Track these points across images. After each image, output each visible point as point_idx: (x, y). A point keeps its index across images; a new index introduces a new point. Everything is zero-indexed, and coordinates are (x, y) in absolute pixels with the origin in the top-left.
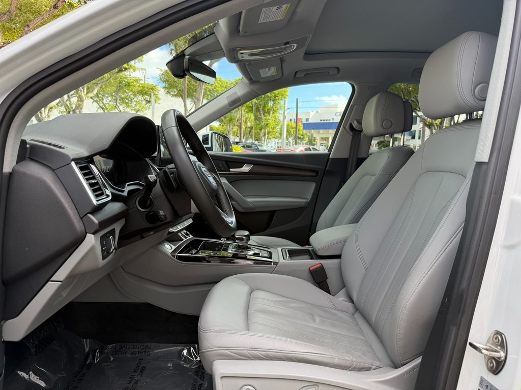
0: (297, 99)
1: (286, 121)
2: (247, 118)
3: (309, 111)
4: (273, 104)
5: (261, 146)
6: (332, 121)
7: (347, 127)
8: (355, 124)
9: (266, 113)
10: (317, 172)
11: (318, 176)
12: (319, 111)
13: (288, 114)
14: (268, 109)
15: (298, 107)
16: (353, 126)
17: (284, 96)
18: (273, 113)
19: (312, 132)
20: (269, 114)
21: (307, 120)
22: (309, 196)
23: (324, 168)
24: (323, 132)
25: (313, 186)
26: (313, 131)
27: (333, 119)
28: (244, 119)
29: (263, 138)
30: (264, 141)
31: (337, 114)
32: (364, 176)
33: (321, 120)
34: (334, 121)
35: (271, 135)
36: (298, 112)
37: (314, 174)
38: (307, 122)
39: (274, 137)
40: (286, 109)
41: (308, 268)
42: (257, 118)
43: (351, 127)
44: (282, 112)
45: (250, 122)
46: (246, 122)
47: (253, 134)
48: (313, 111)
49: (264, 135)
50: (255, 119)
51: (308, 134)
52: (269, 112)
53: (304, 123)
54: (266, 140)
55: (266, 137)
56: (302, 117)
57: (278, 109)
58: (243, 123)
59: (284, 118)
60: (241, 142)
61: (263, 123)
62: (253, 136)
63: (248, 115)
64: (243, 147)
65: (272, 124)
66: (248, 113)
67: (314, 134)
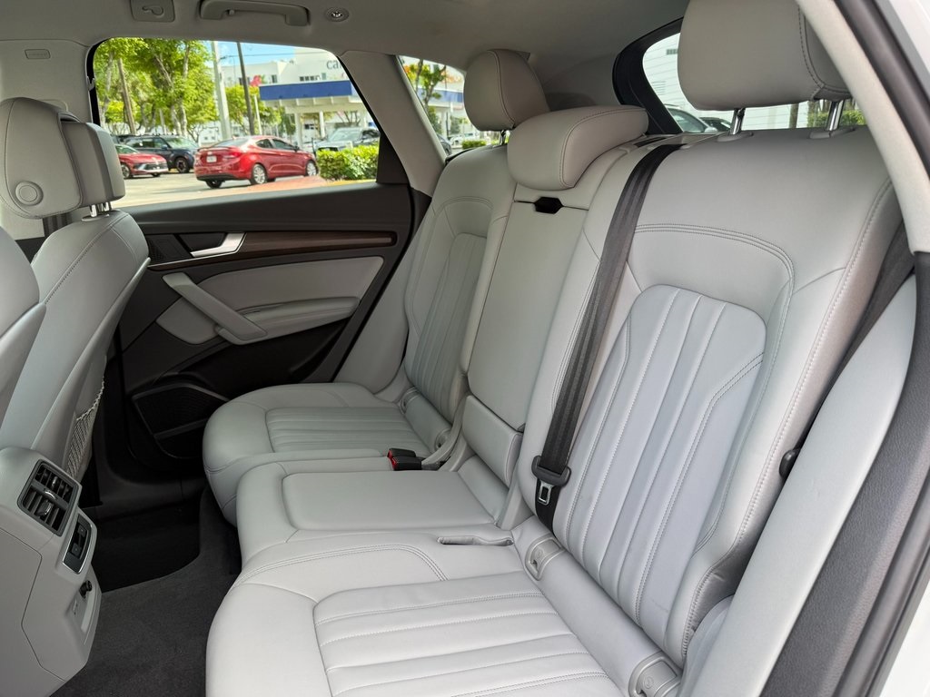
1: (222, 84)
2: (134, 84)
3: (275, 61)
4: (188, 49)
5: (177, 141)
6: (319, 80)
9: (175, 69)
12: (294, 60)
13: (223, 69)
14: (178, 62)
15: (243, 54)
18: (190, 68)
19: (281, 105)
20: (182, 71)
21: (274, 78)
24: (302, 104)
26: (281, 103)
27: (324, 75)
28: (128, 84)
29: (179, 124)
30: (182, 129)
31: (331, 65)
33: (302, 79)
34: (328, 80)
35: (202, 115)
36: (245, 64)
38: (275, 84)
39: (210, 119)
40: (218, 58)
42: (159, 83)
44: (209, 64)
45: (144, 91)
46: (136, 93)
47: (161, 115)
48: (282, 61)
49: (180, 116)
50: (154, 84)
51: (275, 109)
52: (180, 67)
53: (260, 88)
54: (185, 127)
55: (185, 120)
56: (257, 74)
57: (199, 60)
58: (129, 94)
59: (218, 77)
60: (131, 136)
61: (172, 91)
62: (162, 120)
63: (136, 76)
64: (136, 146)
65: (191, 92)
66: (135, 71)
67: (286, 108)
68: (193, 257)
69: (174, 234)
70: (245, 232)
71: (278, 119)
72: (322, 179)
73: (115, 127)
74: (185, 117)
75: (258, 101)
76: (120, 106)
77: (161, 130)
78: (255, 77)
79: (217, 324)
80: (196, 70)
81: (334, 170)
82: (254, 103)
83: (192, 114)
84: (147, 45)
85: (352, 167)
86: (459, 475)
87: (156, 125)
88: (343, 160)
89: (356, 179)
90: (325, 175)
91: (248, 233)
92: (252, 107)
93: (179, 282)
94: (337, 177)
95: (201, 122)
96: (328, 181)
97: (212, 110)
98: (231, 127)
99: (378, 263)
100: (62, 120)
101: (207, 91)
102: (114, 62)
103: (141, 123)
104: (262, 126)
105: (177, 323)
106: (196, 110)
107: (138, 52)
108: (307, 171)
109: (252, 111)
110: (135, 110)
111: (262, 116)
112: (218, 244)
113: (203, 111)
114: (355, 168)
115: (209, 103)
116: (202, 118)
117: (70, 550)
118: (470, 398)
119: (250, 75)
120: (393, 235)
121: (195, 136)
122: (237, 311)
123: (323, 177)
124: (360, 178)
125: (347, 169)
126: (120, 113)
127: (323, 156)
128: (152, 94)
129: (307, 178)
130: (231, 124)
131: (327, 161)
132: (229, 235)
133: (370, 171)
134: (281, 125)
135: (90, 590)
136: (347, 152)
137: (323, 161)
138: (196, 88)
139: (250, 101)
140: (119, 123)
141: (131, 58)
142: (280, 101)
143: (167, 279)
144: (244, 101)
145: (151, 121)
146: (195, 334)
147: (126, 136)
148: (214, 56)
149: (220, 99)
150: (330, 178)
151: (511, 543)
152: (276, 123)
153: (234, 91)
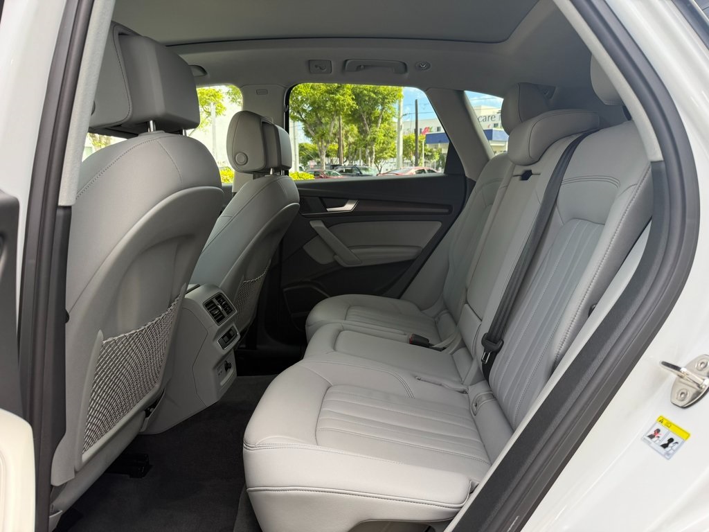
0: (416, 101)
1: (401, 132)
2: (347, 132)
4: (382, 110)
5: (366, 169)
9: (373, 122)
13: (404, 123)
14: (375, 118)
15: (418, 112)
17: (397, 97)
18: (382, 122)
20: (377, 124)
28: (343, 132)
29: (369, 159)
30: (371, 162)
35: (386, 153)
36: (419, 119)
38: (437, 133)
39: (391, 157)
40: (401, 115)
42: (362, 131)
44: (395, 120)
45: (352, 136)
46: (347, 138)
47: (360, 153)
49: (371, 153)
50: (359, 132)
51: (434, 150)
52: (376, 122)
53: (427, 135)
54: (373, 161)
55: (374, 156)
56: (427, 126)
57: (389, 116)
58: (343, 139)
59: (400, 128)
60: (340, 165)
61: (369, 137)
62: (360, 156)
63: (347, 128)
64: (341, 172)
65: (381, 138)
66: (348, 124)
67: (443, 149)
68: (327, 212)
69: (320, 197)
70: (359, 199)
71: (437, 157)
73: (332, 160)
74: (374, 153)
75: (425, 145)
76: (336, 147)
77: (359, 163)
78: (426, 129)
79: (335, 254)
80: (386, 124)
82: (421, 146)
83: (380, 153)
84: (357, 107)
86: (452, 357)
87: (357, 160)
91: (360, 200)
92: (419, 148)
93: (317, 225)
95: (385, 158)
97: (393, 151)
98: (403, 163)
99: (438, 225)
100: (263, 123)
101: (391, 138)
102: (337, 118)
103: (347, 158)
104: (425, 162)
105: (314, 250)
106: (382, 150)
107: (351, 111)
109: (418, 151)
110: (345, 151)
111: (426, 155)
112: (343, 206)
113: (387, 151)
115: (392, 146)
116: (386, 156)
117: (223, 337)
118: (466, 305)
119: (421, 126)
120: (450, 207)
121: (380, 168)
122: (348, 247)
126: (336, 151)
128: (357, 138)
130: (403, 160)
132: (349, 201)
134: (438, 161)
135: (230, 368)
138: (384, 136)
139: (419, 144)
140: (334, 158)
141: (347, 115)
142: (439, 144)
143: (311, 223)
144: (414, 145)
145: (353, 157)
146: (323, 258)
147: (337, 165)
148: (399, 114)
149: (398, 143)
151: (466, 393)
152: (435, 161)
153: (409, 138)
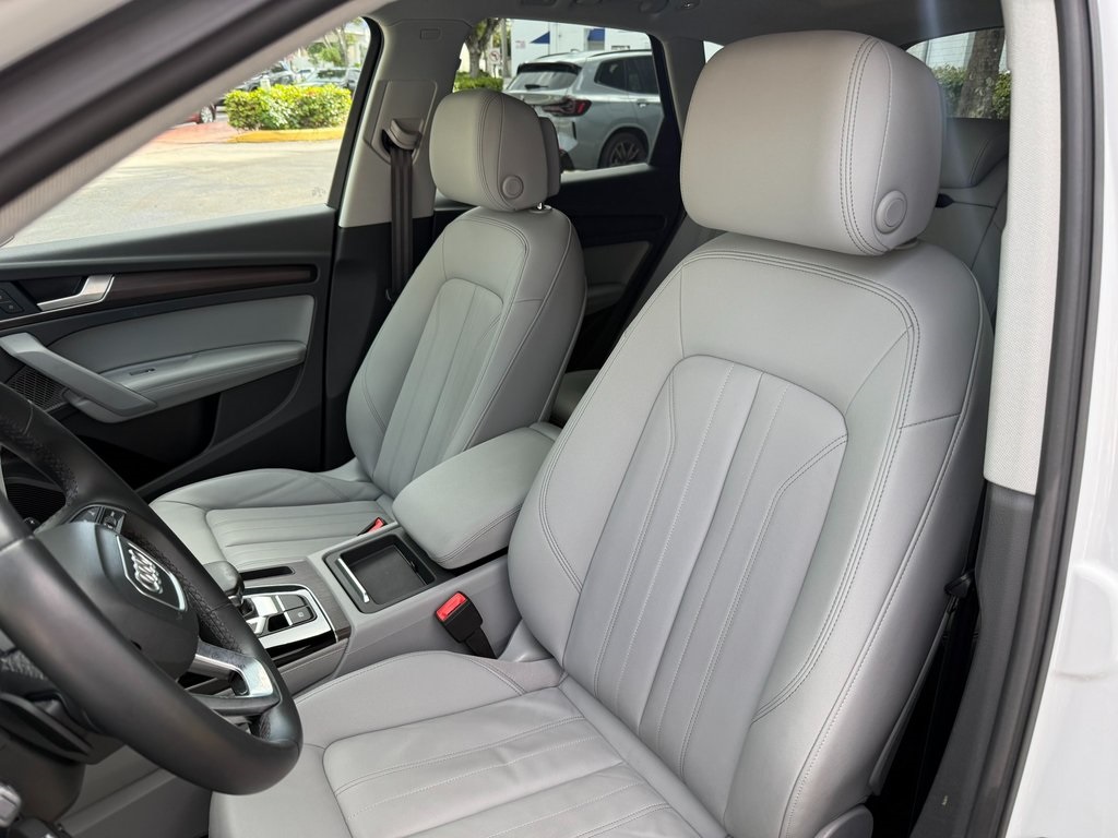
7: (376, 141)
8: (395, 134)
10: (311, 267)
11: (318, 279)
16: (388, 137)
22: (304, 331)
23: (329, 254)
25: (308, 306)
32: (447, 280)
37: (304, 274)
41: (430, 614)
43: (386, 142)
72: (232, 128)
81: (248, 116)
85: (272, 113)
88: (259, 104)
89: (278, 129)
90: (236, 123)
94: (251, 126)
96: (241, 130)
108: (200, 116)
114: (275, 115)
123: (233, 125)
124: (282, 127)
125: (265, 115)
127: (233, 97)
129: (200, 125)
131: (238, 104)
133: (295, 118)
136: (264, 93)
137: (233, 105)
150: (243, 127)
